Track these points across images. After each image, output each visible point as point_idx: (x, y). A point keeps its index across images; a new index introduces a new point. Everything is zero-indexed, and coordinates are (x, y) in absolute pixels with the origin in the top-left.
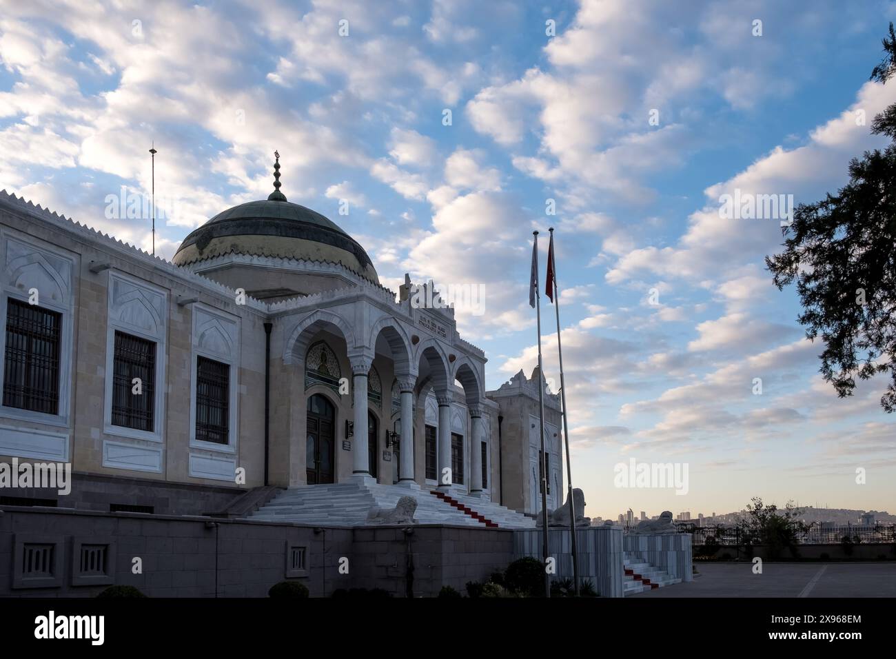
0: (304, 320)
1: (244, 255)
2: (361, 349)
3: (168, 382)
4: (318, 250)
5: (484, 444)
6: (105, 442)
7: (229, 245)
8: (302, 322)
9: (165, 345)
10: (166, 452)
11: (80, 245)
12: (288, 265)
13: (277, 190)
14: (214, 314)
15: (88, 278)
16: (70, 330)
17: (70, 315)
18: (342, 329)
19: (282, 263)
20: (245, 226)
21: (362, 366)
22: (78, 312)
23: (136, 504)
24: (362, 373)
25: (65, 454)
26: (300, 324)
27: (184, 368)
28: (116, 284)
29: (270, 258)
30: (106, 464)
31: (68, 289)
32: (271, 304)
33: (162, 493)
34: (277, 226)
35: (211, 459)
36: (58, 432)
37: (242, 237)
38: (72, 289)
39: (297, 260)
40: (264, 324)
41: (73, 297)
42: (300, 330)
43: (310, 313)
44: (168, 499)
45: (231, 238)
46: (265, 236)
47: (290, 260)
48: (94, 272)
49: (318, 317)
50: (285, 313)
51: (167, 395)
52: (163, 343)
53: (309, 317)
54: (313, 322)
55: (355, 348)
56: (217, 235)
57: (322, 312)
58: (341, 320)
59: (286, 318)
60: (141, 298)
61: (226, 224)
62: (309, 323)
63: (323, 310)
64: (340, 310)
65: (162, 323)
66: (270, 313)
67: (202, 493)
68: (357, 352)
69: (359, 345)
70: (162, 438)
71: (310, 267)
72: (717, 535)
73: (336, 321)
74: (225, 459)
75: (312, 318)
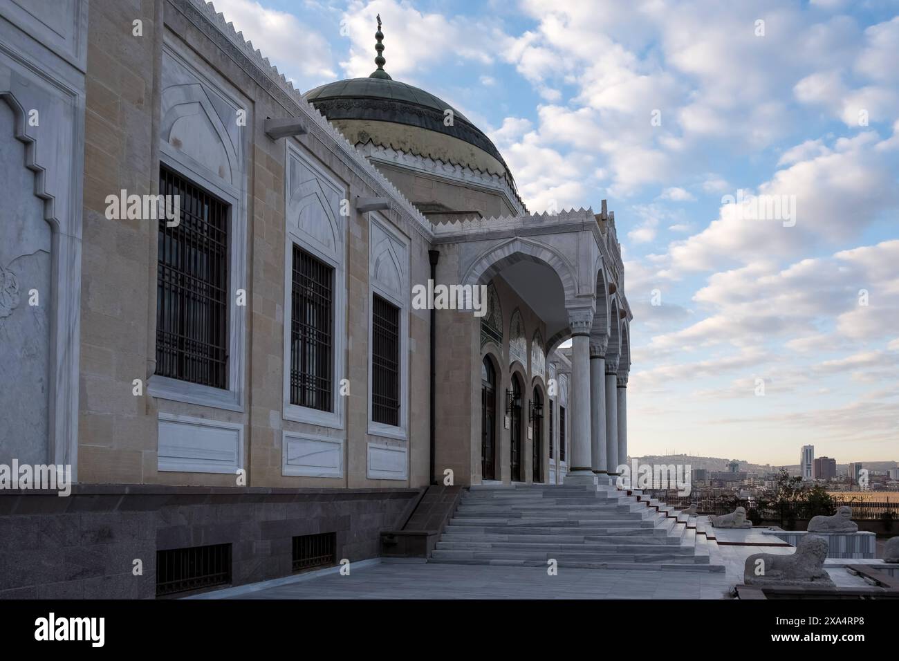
0: (494, 251)
1: (385, 148)
2: (588, 299)
3: (348, 333)
4: (472, 155)
5: (562, 410)
6: (286, 433)
7: (356, 133)
8: (490, 253)
9: (344, 273)
10: (347, 442)
11: (253, 84)
12: (441, 171)
13: (380, 68)
14: (387, 230)
15: (262, 146)
16: (242, 235)
17: (242, 209)
18: (557, 268)
19: (435, 166)
20: (375, 108)
21: (587, 323)
22: (252, 204)
23: (318, 533)
24: (581, 331)
25: (238, 460)
26: (486, 256)
27: (363, 311)
28: (293, 164)
29: (419, 158)
30: (287, 471)
31: (238, 160)
32: (436, 225)
33: (345, 508)
34: (420, 115)
35: (387, 449)
36: (229, 419)
37: (374, 124)
38: (244, 161)
39: (453, 165)
40: (429, 251)
41: (246, 178)
42: (486, 264)
43: (501, 242)
44: (350, 516)
45: (357, 123)
46: (406, 127)
47: (444, 164)
48: (271, 137)
49: (516, 248)
50: (462, 239)
51: (347, 352)
52: (342, 271)
53: (501, 247)
54: (507, 255)
55: (578, 297)
56: (334, 117)
57: (522, 242)
58: (555, 254)
59: (463, 245)
60: (319, 192)
61: (346, 102)
62: (500, 255)
63: (525, 239)
64: (553, 241)
65: (341, 236)
66: (437, 236)
67: (380, 501)
68: (580, 302)
69: (585, 293)
70: (343, 422)
71: (468, 177)
72: (760, 508)
73: (545, 256)
74: (398, 448)
75: (506, 248)
